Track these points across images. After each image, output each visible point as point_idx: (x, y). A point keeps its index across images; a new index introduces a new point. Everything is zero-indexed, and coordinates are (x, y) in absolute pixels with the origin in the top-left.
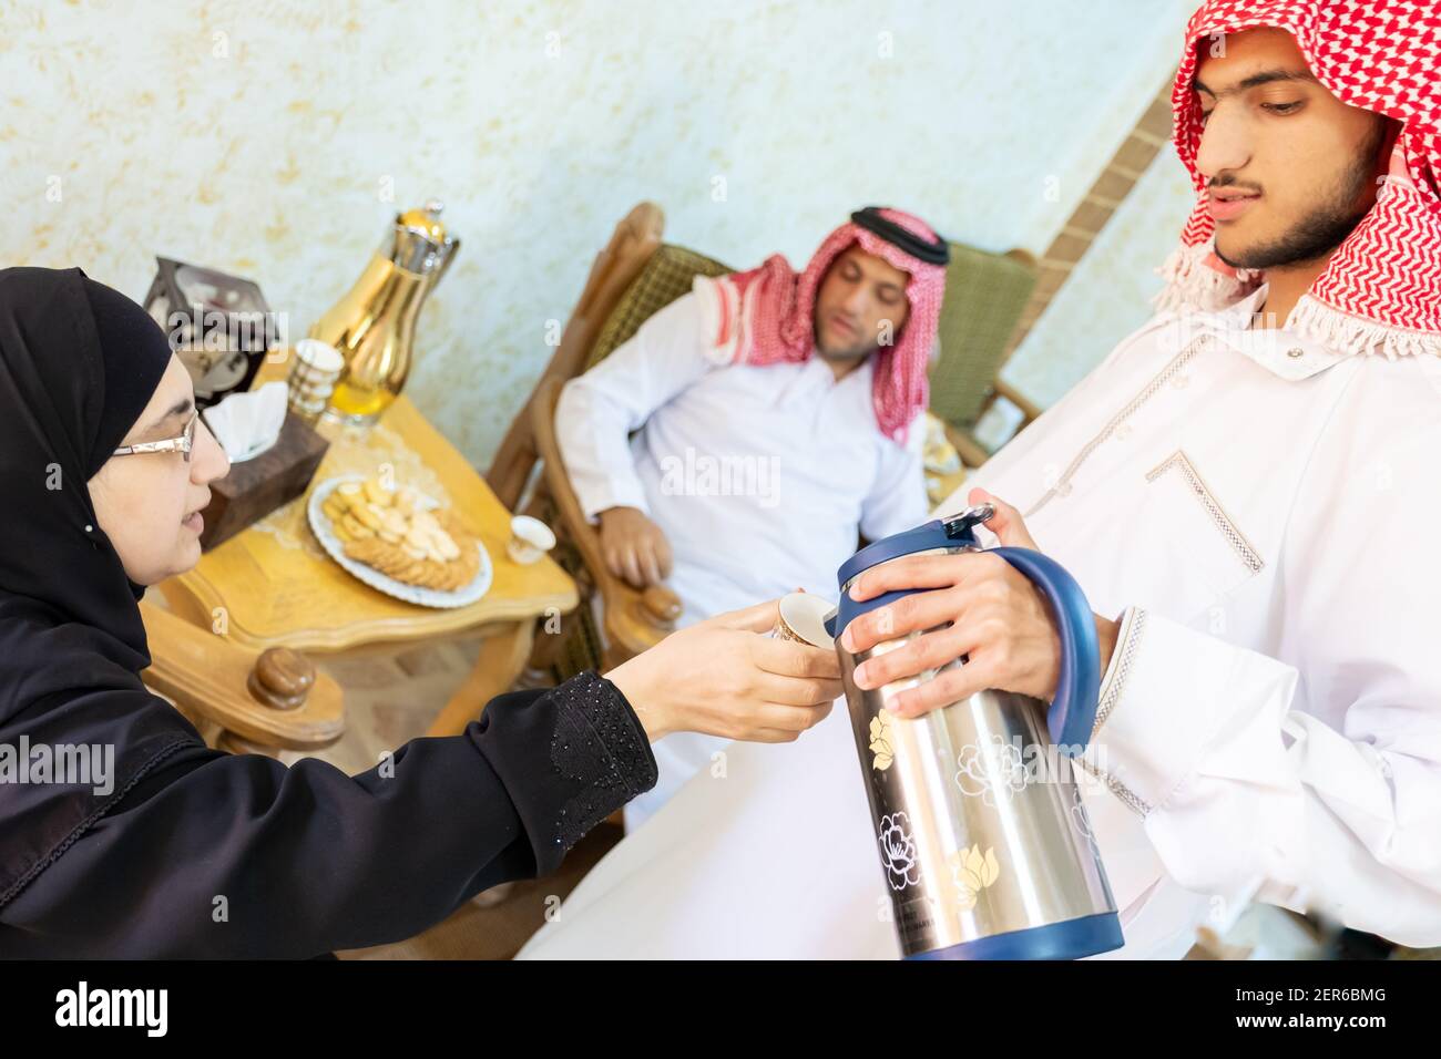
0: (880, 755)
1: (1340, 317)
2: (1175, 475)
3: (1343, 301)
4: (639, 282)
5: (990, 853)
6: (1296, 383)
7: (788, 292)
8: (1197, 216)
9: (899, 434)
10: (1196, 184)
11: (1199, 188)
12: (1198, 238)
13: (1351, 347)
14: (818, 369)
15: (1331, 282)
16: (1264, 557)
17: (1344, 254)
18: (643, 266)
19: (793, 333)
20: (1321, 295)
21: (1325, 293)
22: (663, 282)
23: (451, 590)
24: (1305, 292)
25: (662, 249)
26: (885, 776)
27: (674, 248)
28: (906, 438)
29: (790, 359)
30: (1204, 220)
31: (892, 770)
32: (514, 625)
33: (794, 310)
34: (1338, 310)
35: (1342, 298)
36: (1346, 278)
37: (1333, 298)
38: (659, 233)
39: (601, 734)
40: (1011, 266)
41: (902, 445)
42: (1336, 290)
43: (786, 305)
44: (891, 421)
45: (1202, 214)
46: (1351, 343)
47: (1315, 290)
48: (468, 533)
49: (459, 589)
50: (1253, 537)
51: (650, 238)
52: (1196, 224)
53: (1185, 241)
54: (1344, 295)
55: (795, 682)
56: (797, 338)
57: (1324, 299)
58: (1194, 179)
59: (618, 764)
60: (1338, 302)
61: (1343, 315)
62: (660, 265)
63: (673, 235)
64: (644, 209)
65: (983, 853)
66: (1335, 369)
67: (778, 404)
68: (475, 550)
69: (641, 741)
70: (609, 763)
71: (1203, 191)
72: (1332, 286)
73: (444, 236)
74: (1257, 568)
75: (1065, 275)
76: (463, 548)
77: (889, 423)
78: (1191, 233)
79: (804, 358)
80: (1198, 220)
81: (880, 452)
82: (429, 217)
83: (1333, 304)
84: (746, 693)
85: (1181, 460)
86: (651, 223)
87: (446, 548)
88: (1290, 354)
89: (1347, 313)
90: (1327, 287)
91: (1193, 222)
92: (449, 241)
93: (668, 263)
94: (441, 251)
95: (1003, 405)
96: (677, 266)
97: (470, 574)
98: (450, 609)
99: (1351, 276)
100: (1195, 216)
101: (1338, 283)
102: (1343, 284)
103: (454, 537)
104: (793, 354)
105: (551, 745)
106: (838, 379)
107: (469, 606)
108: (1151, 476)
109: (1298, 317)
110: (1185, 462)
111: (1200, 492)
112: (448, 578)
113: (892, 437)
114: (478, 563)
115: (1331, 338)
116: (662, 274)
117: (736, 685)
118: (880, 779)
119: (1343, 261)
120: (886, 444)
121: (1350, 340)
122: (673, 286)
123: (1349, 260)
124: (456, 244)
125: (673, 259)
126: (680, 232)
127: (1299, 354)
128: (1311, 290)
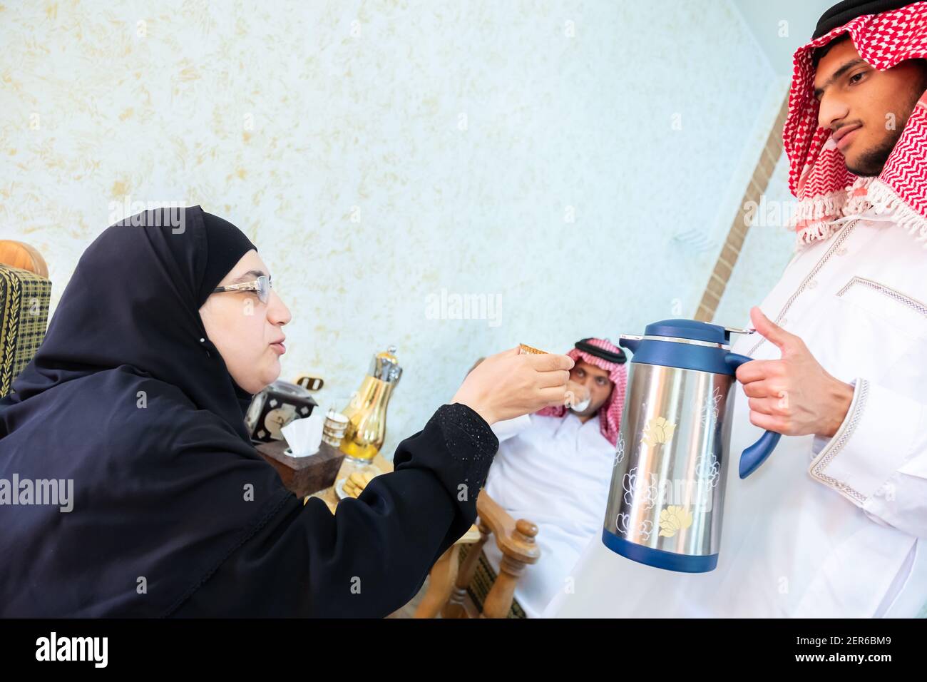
29: (556, 416)
39: (467, 431)
59: (480, 445)
67: (555, 437)
69: (486, 427)
70: (476, 445)
79: (563, 415)
82: (390, 354)
85: (858, 280)
104: (558, 413)
106: (583, 423)
108: (840, 293)
110: (861, 280)
111: (879, 288)
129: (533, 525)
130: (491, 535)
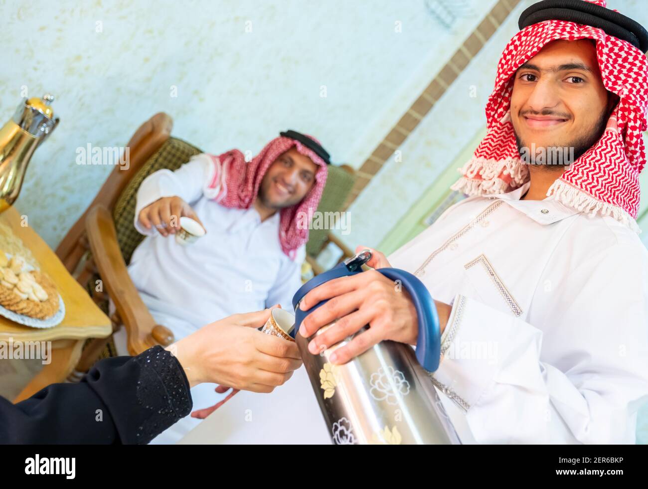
0: (327, 390)
1: (577, 191)
2: (480, 266)
3: (579, 183)
4: (156, 156)
5: (395, 429)
6: (545, 226)
7: (243, 171)
8: (485, 141)
9: (292, 253)
10: (489, 125)
11: (489, 127)
12: (482, 154)
13: (580, 207)
14: (253, 214)
15: (574, 174)
16: (522, 308)
17: (580, 161)
18: (158, 147)
19: (244, 193)
20: (568, 179)
21: (570, 179)
22: (170, 157)
23: (42, 319)
24: (558, 178)
25: (170, 139)
26: (331, 401)
27: (176, 139)
28: (295, 255)
29: (240, 207)
30: (488, 145)
31: (336, 396)
32: (73, 342)
33: (246, 180)
34: (575, 188)
35: (579, 182)
36: (583, 173)
37: (574, 181)
38: (169, 130)
39: (165, 383)
40: (342, 173)
41: (292, 260)
42: (576, 178)
43: (243, 176)
44: (287, 247)
45: (487, 141)
46: (580, 205)
47: (564, 177)
48: (53, 286)
49: (47, 318)
50: (518, 299)
51: (164, 133)
52: (484, 146)
53: (476, 154)
54: (581, 180)
55: (277, 360)
56: (246, 196)
57: (569, 181)
58: (488, 122)
59: (172, 400)
60: (576, 183)
61: (578, 190)
62: (169, 148)
63: (176, 133)
64: (161, 116)
65: (391, 430)
66: (564, 220)
67: (228, 231)
68: (57, 296)
69: (186, 388)
70: (167, 399)
71: (491, 129)
72: (575, 176)
73: (52, 115)
74: (518, 313)
75: (367, 182)
76: (50, 294)
77: (287, 246)
78: (480, 151)
79: (247, 207)
80: (485, 144)
81: (282, 263)
82: (44, 103)
83: (574, 184)
84: (249, 363)
85: (483, 259)
86: (165, 125)
87: (41, 294)
88: (542, 212)
89: (580, 190)
90: (572, 175)
91: (482, 144)
92: (54, 118)
93: (173, 147)
94: (49, 123)
95: (332, 247)
96: (178, 149)
97: (55, 309)
98: (41, 329)
99: (585, 172)
100: (484, 142)
101: (578, 174)
102: (580, 175)
103: (44, 287)
104: (243, 205)
105: (137, 388)
106: (263, 221)
107: (52, 328)
108: (468, 266)
109: (555, 190)
110: (485, 260)
111: (493, 275)
112: (41, 311)
113: (288, 255)
114: (58, 306)
115: (572, 201)
116: (169, 153)
117: (244, 359)
118: (329, 404)
119: (580, 165)
120: (285, 258)
121: (580, 203)
122: (174, 160)
123: (584, 164)
124: (57, 120)
125: (176, 145)
126: (180, 131)
127: (546, 213)
128: (562, 177)
129: (170, 334)
130: (123, 328)
